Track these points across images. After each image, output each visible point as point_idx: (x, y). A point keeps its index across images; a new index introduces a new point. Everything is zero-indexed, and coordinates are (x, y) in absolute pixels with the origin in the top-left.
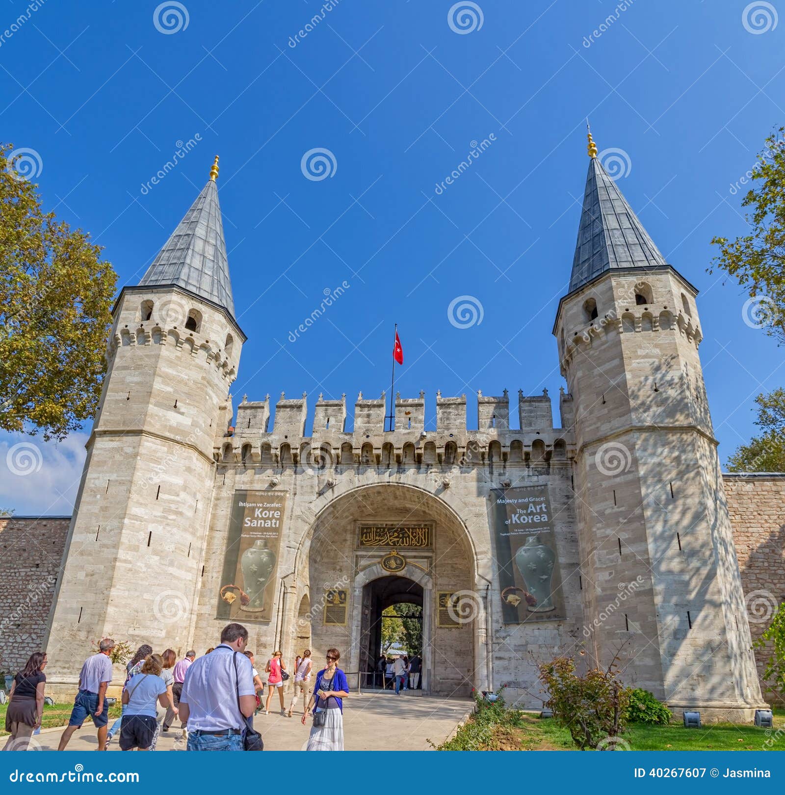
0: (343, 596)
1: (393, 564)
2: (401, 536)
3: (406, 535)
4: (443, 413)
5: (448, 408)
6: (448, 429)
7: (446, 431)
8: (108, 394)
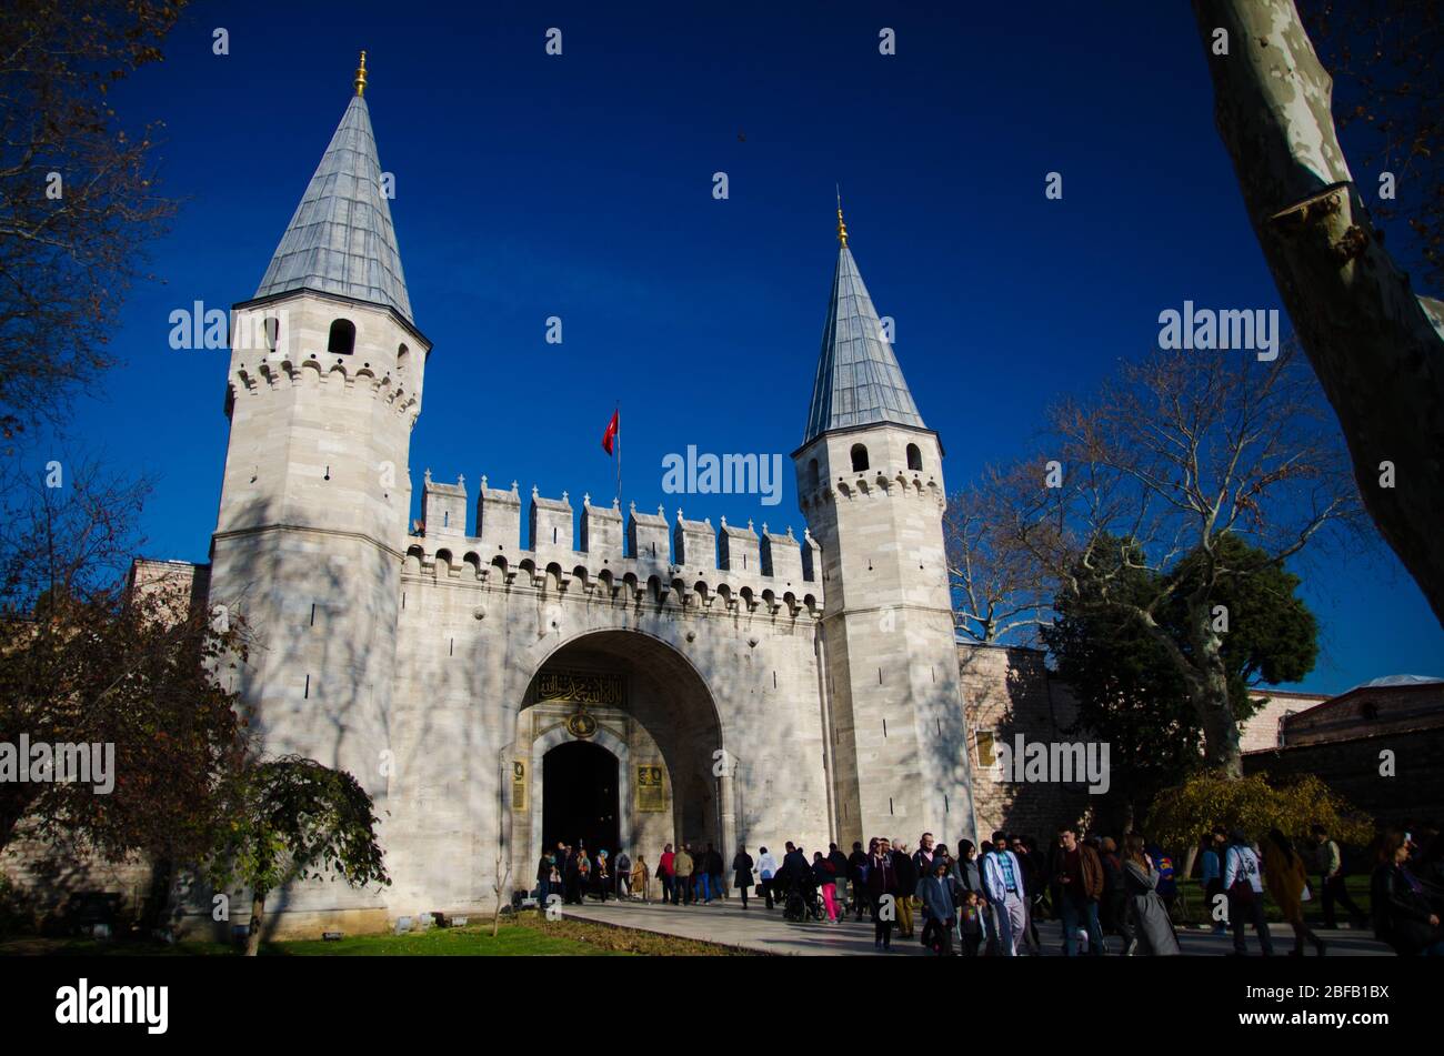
1: (582, 725)
2: (589, 688)
3: (595, 688)
4: (691, 542)
5: (695, 536)
6: (697, 565)
7: (695, 568)
8: (292, 464)
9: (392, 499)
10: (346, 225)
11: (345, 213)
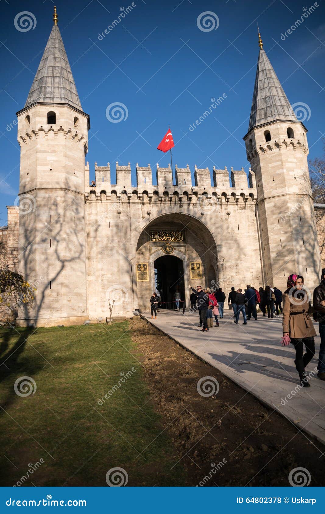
0: (145, 266)
1: (168, 250)
2: (170, 236)
3: (173, 235)
4: (200, 177)
5: (202, 175)
6: (203, 185)
7: (202, 187)
8: (38, 166)
9: (77, 174)
10: (52, 76)
11: (51, 72)
